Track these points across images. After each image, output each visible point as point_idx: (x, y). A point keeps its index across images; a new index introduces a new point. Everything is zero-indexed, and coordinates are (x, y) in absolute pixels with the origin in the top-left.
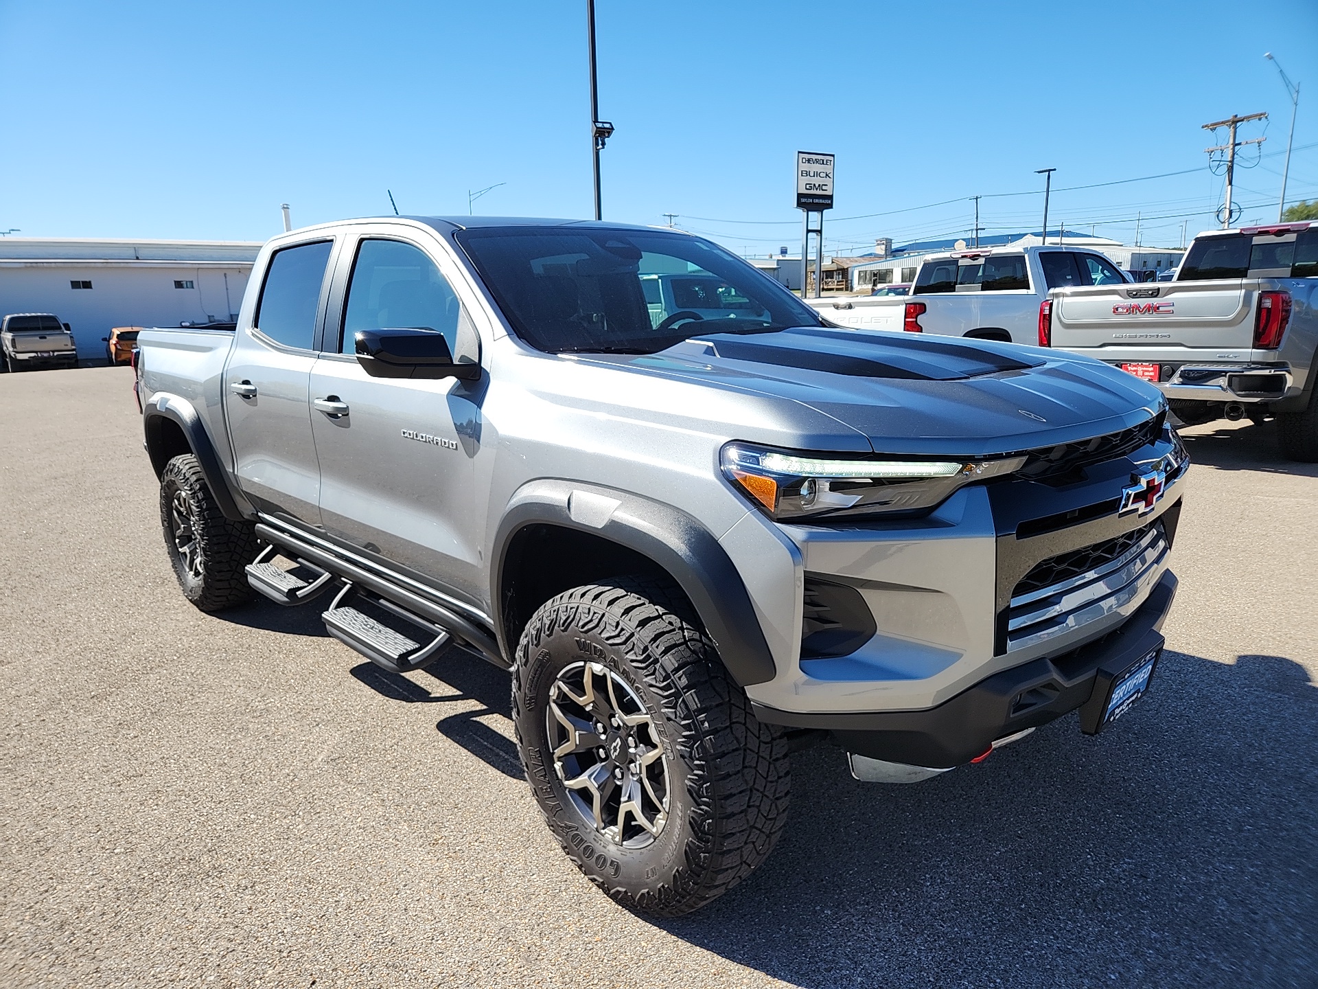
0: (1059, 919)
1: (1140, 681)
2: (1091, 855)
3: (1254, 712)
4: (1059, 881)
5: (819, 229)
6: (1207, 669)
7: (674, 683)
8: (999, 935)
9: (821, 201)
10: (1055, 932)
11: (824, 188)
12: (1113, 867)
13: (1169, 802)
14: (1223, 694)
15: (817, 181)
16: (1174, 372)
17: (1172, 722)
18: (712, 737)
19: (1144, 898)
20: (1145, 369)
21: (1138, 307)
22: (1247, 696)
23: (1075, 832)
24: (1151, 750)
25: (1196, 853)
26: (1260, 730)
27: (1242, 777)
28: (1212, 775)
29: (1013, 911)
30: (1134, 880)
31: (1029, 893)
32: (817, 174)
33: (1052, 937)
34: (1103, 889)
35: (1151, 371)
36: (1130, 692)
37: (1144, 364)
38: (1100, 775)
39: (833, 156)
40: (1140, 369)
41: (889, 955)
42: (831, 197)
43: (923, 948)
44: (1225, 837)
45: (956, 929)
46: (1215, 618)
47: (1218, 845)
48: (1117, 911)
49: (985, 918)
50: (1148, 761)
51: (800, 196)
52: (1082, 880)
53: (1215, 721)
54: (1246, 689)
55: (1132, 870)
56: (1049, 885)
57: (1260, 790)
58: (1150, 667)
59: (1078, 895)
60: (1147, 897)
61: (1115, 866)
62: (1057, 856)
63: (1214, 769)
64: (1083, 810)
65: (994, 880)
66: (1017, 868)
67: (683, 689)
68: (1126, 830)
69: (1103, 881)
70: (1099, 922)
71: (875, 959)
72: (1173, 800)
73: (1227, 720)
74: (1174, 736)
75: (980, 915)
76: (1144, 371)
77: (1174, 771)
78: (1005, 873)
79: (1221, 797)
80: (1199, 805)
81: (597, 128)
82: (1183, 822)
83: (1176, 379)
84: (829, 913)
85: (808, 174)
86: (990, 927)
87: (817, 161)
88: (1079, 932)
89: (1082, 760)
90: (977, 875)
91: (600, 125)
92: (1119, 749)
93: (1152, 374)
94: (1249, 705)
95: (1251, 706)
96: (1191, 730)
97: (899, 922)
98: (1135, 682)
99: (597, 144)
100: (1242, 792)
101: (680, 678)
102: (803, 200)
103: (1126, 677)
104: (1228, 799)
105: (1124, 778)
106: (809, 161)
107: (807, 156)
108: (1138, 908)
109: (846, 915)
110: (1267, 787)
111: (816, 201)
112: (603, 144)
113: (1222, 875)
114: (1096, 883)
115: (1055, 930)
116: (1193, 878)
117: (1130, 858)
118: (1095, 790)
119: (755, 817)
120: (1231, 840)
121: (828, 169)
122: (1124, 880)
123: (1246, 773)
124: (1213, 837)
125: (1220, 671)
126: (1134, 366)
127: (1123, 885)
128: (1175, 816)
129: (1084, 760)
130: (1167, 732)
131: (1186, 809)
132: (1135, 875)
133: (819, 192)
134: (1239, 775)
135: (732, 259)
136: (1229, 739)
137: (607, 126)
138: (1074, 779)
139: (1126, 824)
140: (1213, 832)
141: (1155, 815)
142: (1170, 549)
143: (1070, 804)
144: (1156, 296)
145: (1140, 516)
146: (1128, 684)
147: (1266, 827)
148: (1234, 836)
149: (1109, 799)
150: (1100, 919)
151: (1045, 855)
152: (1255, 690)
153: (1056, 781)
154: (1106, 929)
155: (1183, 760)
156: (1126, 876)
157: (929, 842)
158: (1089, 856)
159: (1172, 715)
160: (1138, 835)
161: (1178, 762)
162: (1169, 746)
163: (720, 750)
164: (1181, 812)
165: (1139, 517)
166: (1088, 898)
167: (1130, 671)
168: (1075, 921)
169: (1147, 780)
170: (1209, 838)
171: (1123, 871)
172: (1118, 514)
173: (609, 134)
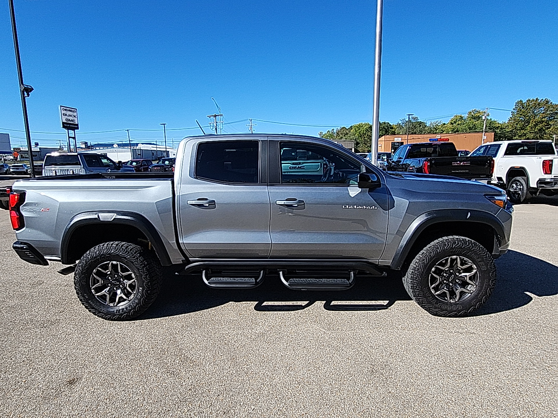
5: (74, 136)
9: (73, 126)
11: (74, 121)
15: (71, 118)
32: (70, 116)
39: (76, 109)
42: (77, 125)
51: (63, 123)
85: (66, 115)
87: (70, 111)
102: (65, 125)
106: (66, 110)
107: (65, 108)
111: (71, 126)
112: (28, 95)
121: (75, 114)
133: (71, 122)
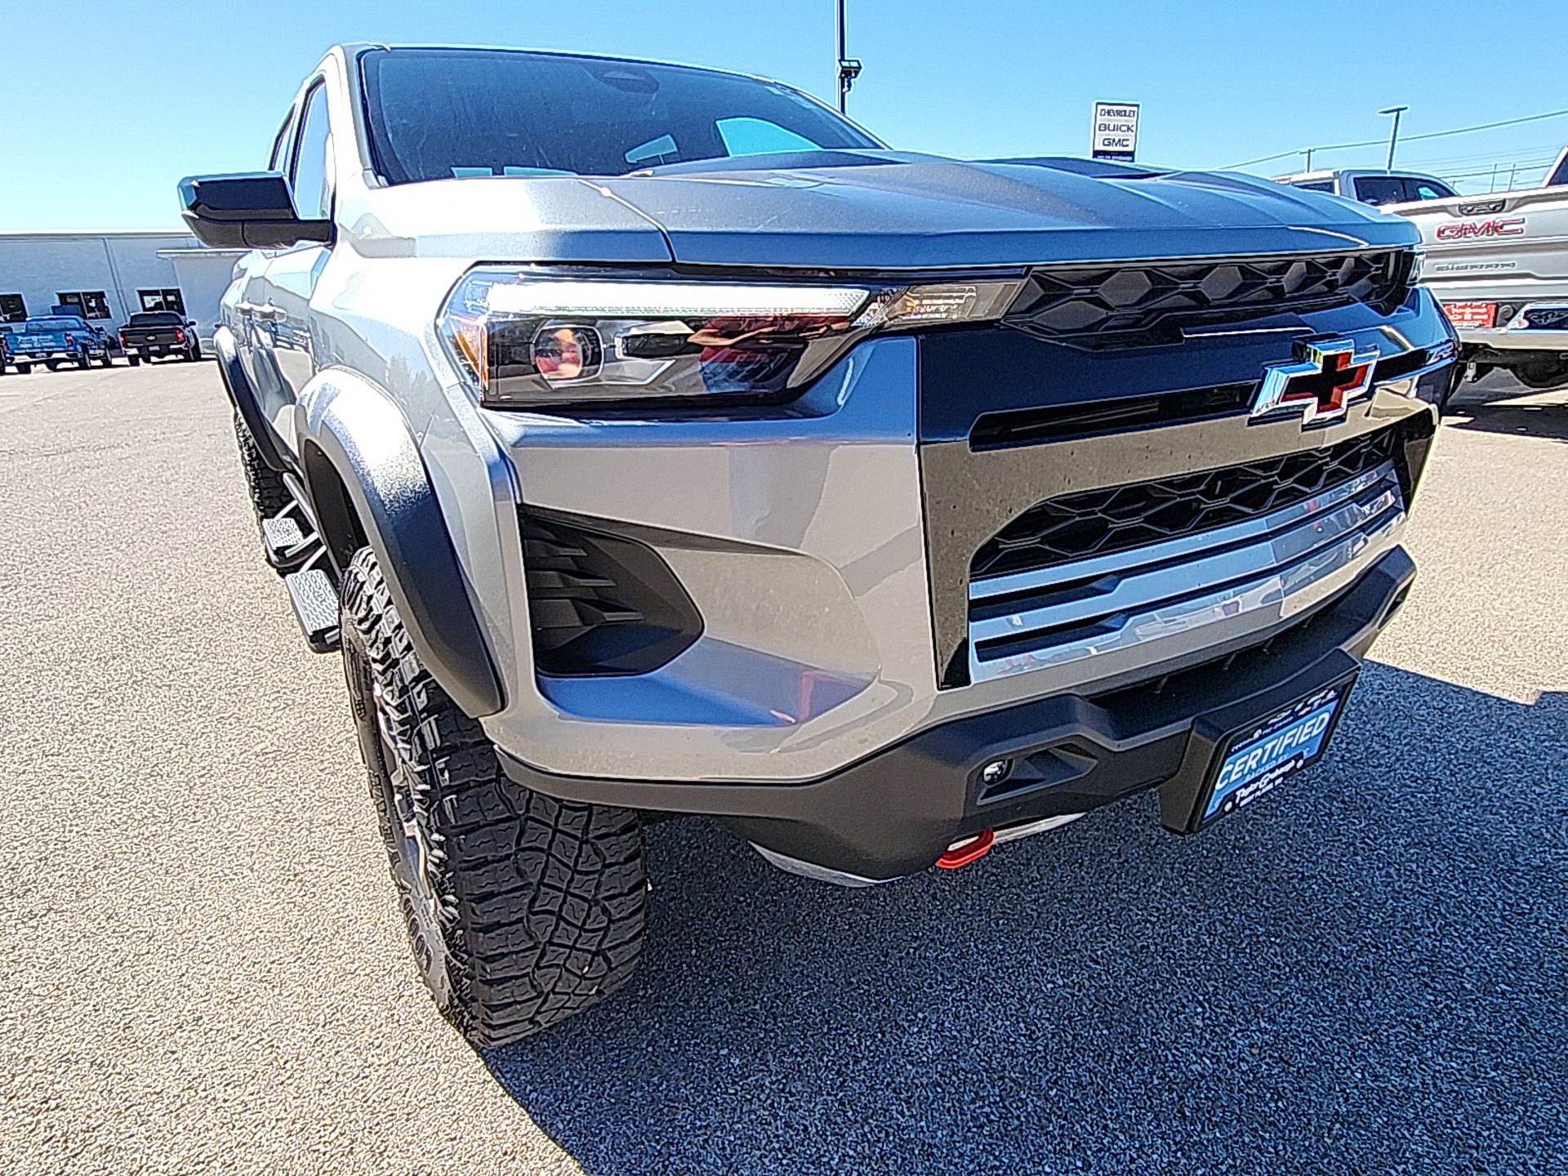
0: (1105, 1127)
1: (1303, 739)
2: (1204, 1007)
3: (1554, 781)
4: (1131, 1052)
6: (1490, 707)
7: (411, 703)
8: (990, 1145)
10: (1089, 1153)
11: (1125, 143)
12: (1235, 1035)
13: (1368, 923)
14: (1507, 747)
15: (1116, 136)
16: (1515, 312)
17: (1410, 787)
18: (454, 796)
19: (1272, 1105)
20: (1475, 310)
21: (1473, 228)
22: (1546, 754)
23: (1191, 963)
24: (1363, 831)
25: (1394, 1027)
26: (1559, 811)
27: (1510, 891)
28: (1456, 882)
29: (1032, 1101)
30: (1264, 1066)
31: (1073, 1067)
32: (1117, 128)
33: (1079, 1164)
34: (1203, 1077)
35: (1484, 313)
36: (1276, 759)
37: (1475, 304)
38: (1266, 866)
39: (1138, 106)
40: (1468, 310)
41: (791, 1159)
43: (851, 1153)
44: (1456, 1001)
45: (923, 1123)
46: (1519, 634)
47: (1439, 1016)
48: (1216, 1124)
49: (980, 1107)
50: (1352, 848)
52: (1174, 1055)
53: (1483, 791)
54: (1546, 744)
55: (1267, 1044)
56: (1112, 1057)
57: (1537, 919)
58: (1327, 716)
59: (1156, 1082)
60: (1280, 1104)
61: (1239, 1035)
62: (1145, 1003)
63: (1462, 872)
64: (1217, 924)
65: (1024, 1036)
66: (1070, 1018)
67: (421, 712)
68: (1278, 967)
69: (1207, 1061)
70: (1176, 1143)
71: (764, 1163)
72: (1377, 920)
73: (1504, 791)
74: (1407, 811)
75: (973, 1101)
76: (1474, 314)
77: (1392, 871)
78: (1047, 1024)
79: (1464, 924)
80: (1420, 935)
81: (843, 67)
82: (1383, 962)
83: (1519, 321)
84: (737, 1062)
85: (1106, 127)
86: (981, 1127)
87: (1119, 113)
88: (1132, 1160)
89: (1244, 838)
90: (999, 1023)
91: (845, 64)
92: (1309, 826)
93: (1485, 317)
94: (1546, 769)
95: (1550, 771)
96: (1438, 803)
97: (836, 1095)
98: (1286, 742)
99: (843, 87)
100: (1503, 918)
101: (419, 694)
103: (1256, 735)
104: (1477, 929)
105: (1303, 873)
106: (1109, 112)
107: (1107, 108)
108: (1255, 1125)
109: (763, 1070)
110: (1553, 915)
112: (849, 86)
113: (1433, 1077)
114: (1195, 1063)
115: (1090, 1149)
116: (1376, 1077)
117: (1272, 1021)
118: (1248, 890)
119: (550, 929)
120: (1465, 1008)
121: (1131, 121)
122: (1248, 1062)
123: (1518, 884)
124: (1432, 998)
125: (1510, 712)
126: (1460, 307)
127: (1243, 1073)
128: (1374, 950)
129: (1247, 838)
130: (1398, 802)
131: (1396, 941)
132: (1271, 1056)
133: (1119, 148)
134: (1505, 887)
135: (815, 107)
136: (1501, 822)
137: (855, 64)
138: (1220, 870)
139: (1283, 957)
140: (1435, 989)
141: (1337, 945)
142: (1406, 511)
143: (1199, 911)
144: (1500, 211)
145: (1305, 428)
146: (1269, 746)
147: (1538, 991)
148: (1473, 1001)
149: (1267, 909)
150: (1178, 1139)
151: (1125, 999)
152: (1562, 746)
153: (1191, 871)
154: (1184, 1161)
155: (1412, 851)
156: (1253, 1055)
157: (949, 954)
158: (1199, 1010)
159: (1412, 776)
160: (1297, 979)
161: (1401, 855)
162: (1394, 826)
163: (466, 820)
164: (1385, 945)
165: (1303, 430)
166: (1171, 1090)
167: (1264, 726)
168: (1132, 1136)
169: (1341, 882)
170: (1424, 997)
171: (1251, 1046)
172: (1248, 416)
173: (857, 73)
